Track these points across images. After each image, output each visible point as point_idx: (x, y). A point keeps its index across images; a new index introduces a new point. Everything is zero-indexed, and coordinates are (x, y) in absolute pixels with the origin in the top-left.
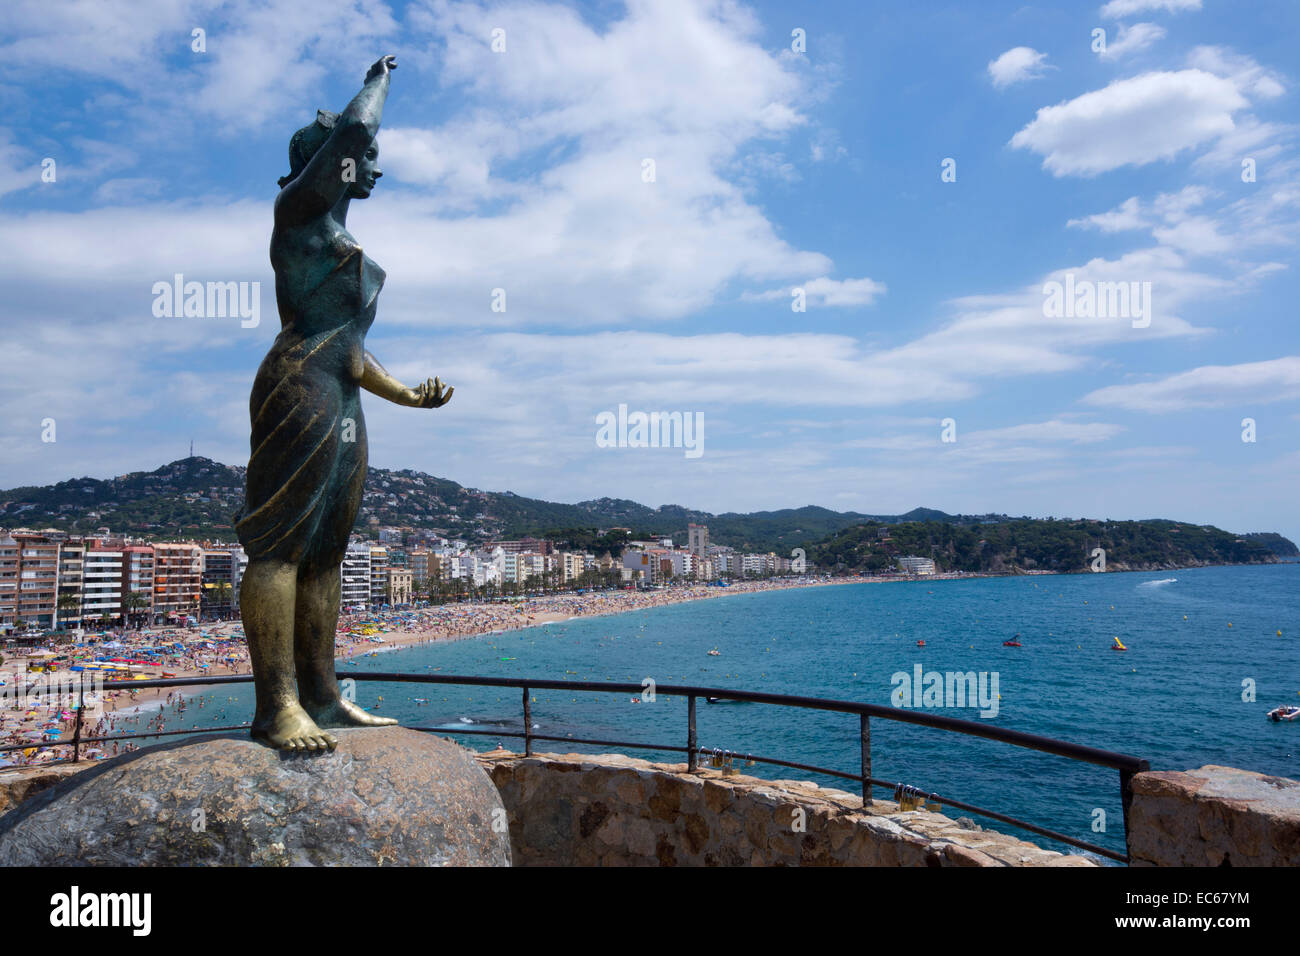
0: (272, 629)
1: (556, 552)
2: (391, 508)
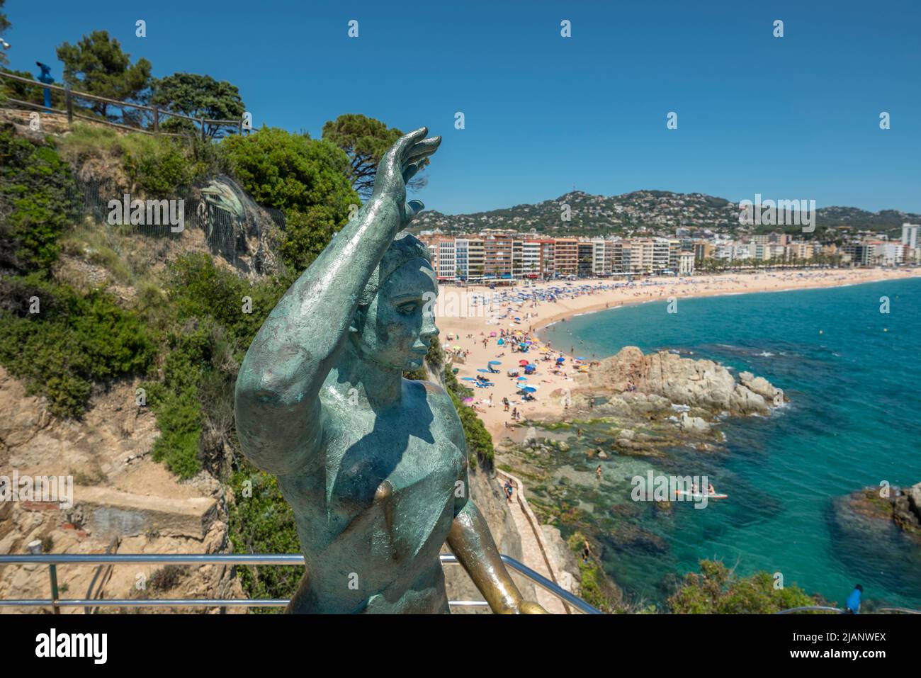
1: (794, 242)
2: (684, 216)
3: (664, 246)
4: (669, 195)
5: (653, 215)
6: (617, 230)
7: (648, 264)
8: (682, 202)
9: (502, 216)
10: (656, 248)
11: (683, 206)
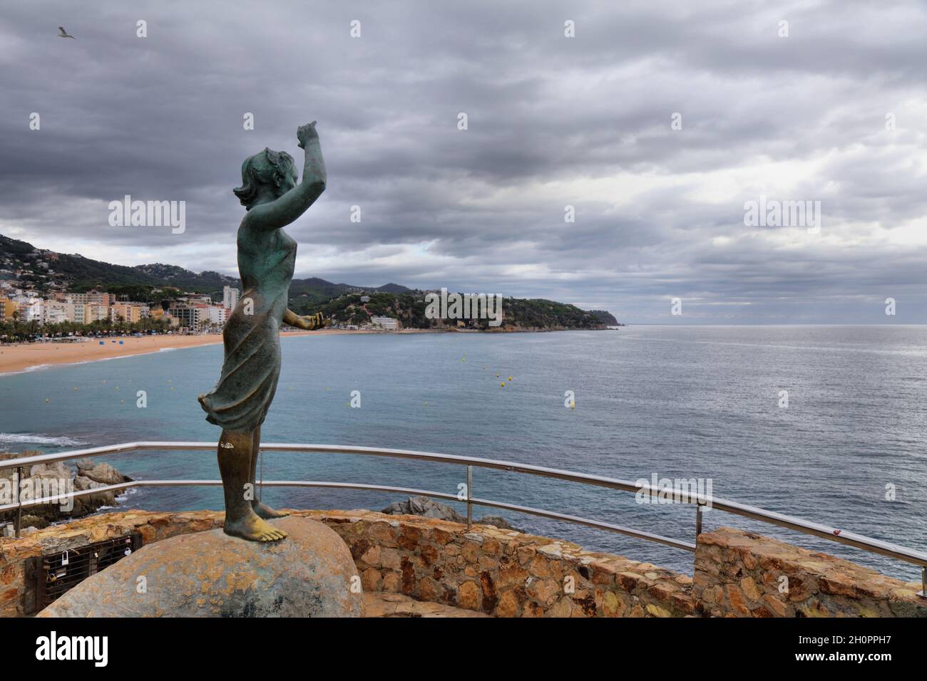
1: (118, 303)
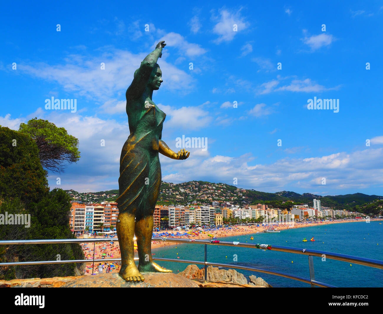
0: (126, 237)
2: (216, 195)
3: (207, 210)
4: (208, 184)
5: (200, 194)
6: (182, 202)
7: (199, 221)
8: (214, 188)
9: (115, 194)
10: (203, 212)
11: (215, 190)
